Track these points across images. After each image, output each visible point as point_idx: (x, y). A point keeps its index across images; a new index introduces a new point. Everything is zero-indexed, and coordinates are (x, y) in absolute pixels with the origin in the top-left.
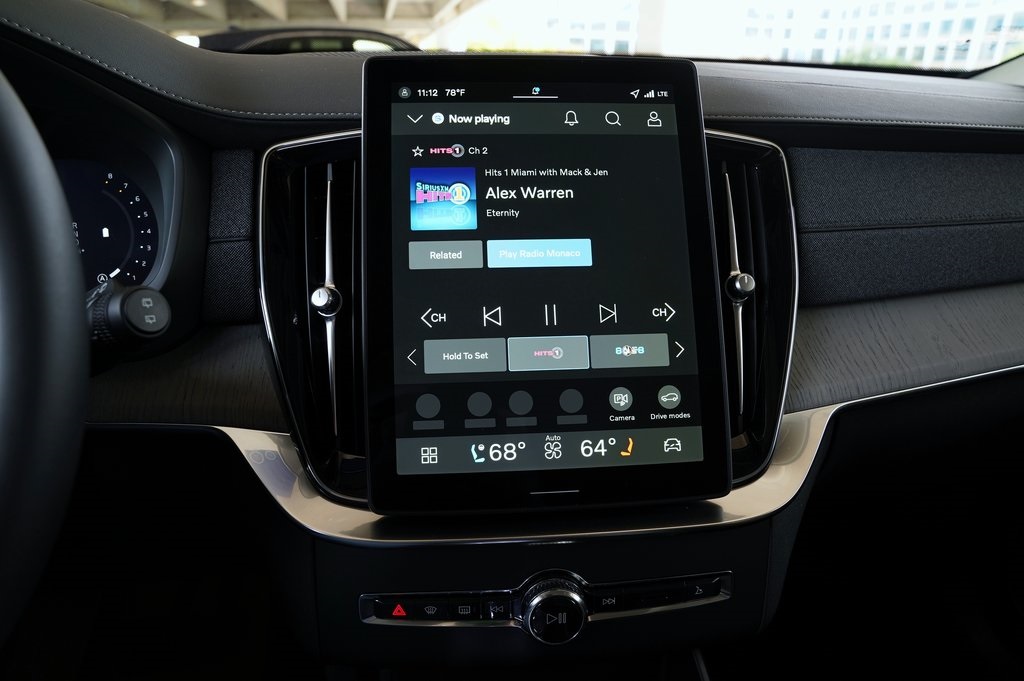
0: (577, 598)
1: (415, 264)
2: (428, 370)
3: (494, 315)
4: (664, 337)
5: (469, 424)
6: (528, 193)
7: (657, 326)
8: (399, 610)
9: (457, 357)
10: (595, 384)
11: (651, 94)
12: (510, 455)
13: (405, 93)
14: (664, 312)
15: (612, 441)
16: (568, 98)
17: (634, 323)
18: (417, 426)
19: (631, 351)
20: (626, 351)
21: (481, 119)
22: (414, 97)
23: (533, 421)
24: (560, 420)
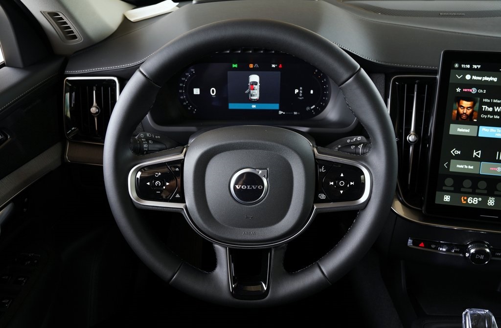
1: (451, 132)
2: (451, 170)
3: (478, 154)
5: (462, 190)
8: (422, 244)
9: (462, 167)
12: (475, 202)
13: (456, 65)
18: (444, 188)
21: (486, 78)
22: (460, 68)
23: (486, 192)
24: (496, 193)
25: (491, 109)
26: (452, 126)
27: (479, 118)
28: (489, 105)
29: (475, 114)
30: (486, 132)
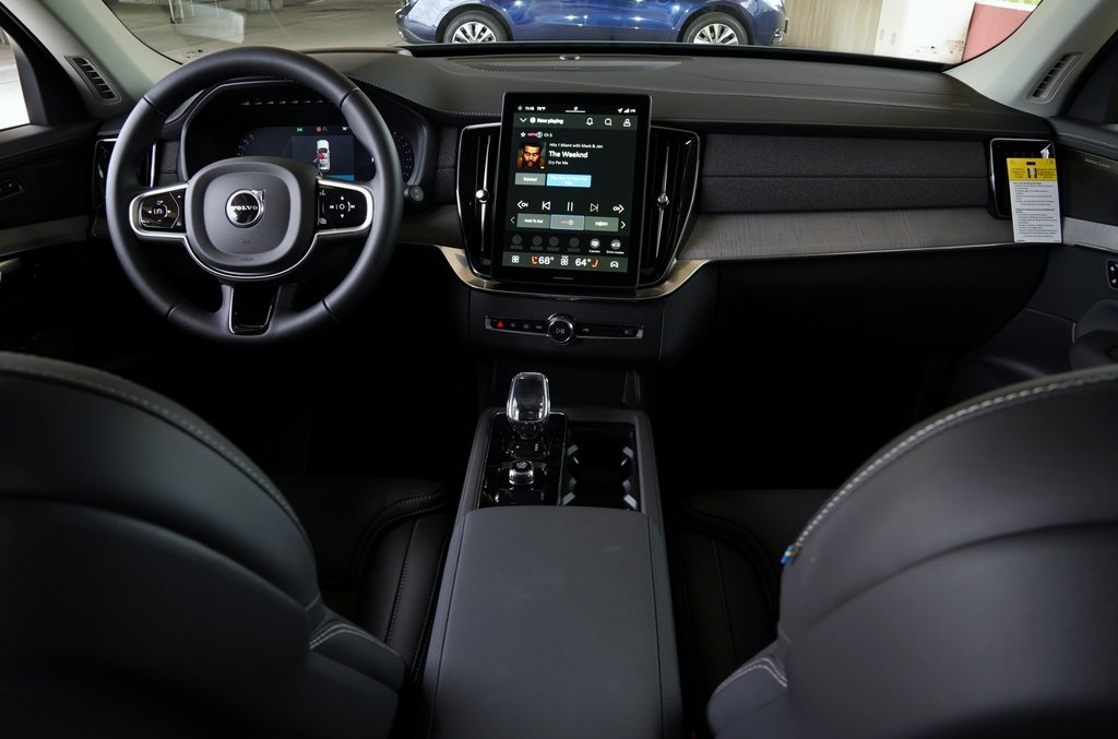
0: (571, 326)
1: (517, 182)
2: (518, 226)
3: (547, 206)
4: (617, 219)
5: (532, 248)
6: (565, 154)
7: (616, 214)
8: (500, 325)
9: (531, 221)
10: (585, 237)
11: (627, 111)
12: (547, 262)
13: (520, 108)
14: (619, 209)
15: (589, 260)
16: (589, 113)
17: (606, 212)
18: (512, 247)
19: (601, 224)
20: (600, 224)
21: (551, 121)
22: (524, 110)
23: (558, 249)
24: (569, 250)
25: (558, 155)
26: (518, 175)
27: (546, 164)
28: (558, 150)
29: (542, 161)
30: (555, 180)
